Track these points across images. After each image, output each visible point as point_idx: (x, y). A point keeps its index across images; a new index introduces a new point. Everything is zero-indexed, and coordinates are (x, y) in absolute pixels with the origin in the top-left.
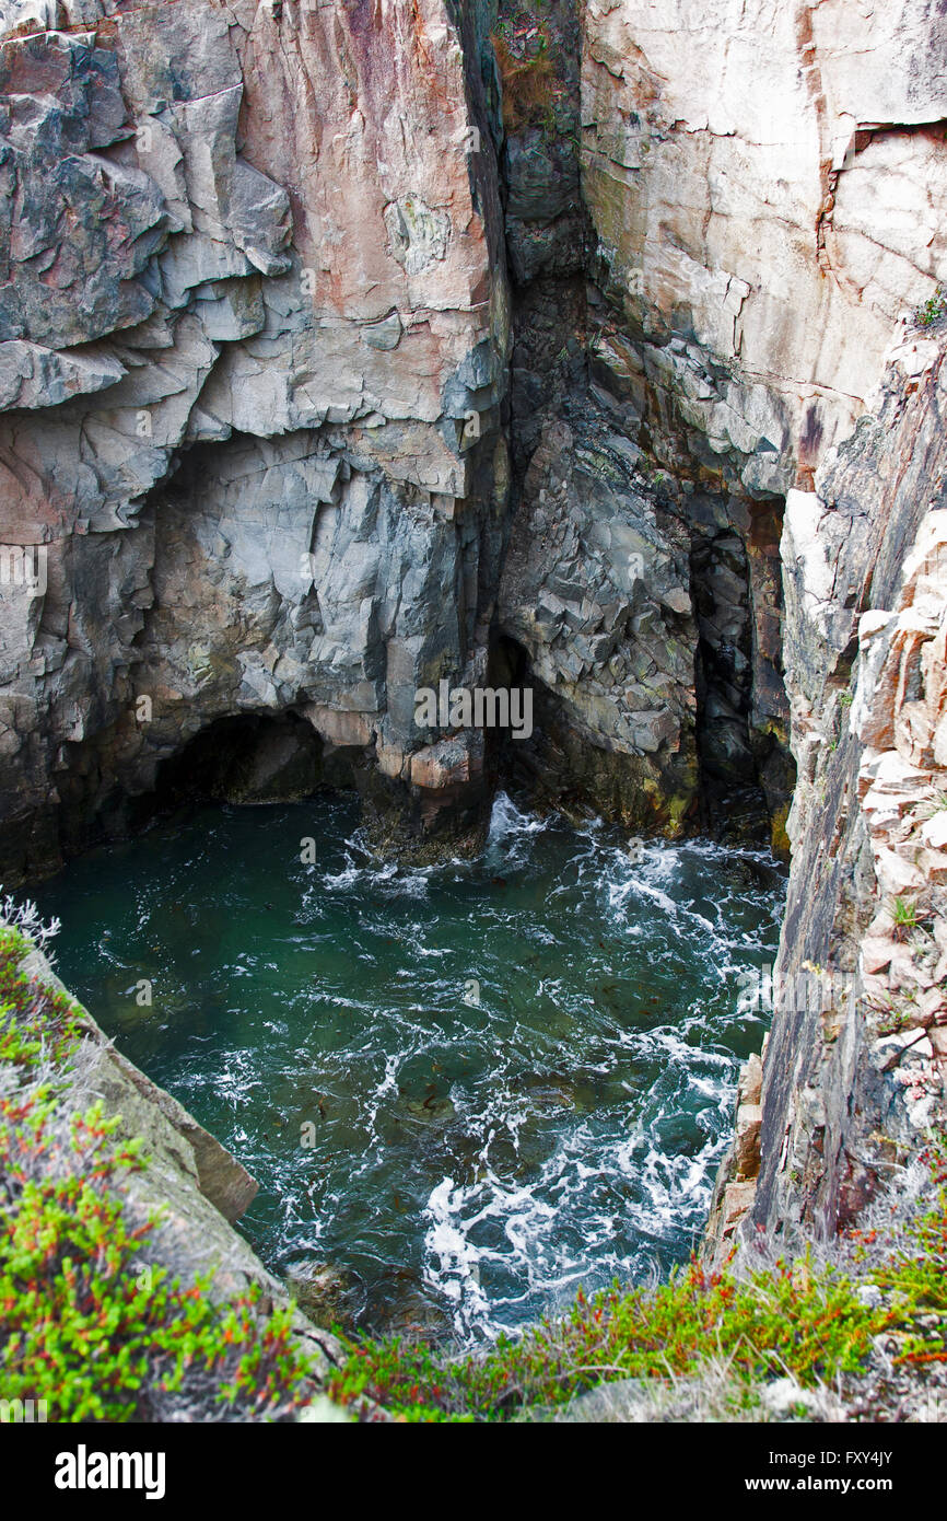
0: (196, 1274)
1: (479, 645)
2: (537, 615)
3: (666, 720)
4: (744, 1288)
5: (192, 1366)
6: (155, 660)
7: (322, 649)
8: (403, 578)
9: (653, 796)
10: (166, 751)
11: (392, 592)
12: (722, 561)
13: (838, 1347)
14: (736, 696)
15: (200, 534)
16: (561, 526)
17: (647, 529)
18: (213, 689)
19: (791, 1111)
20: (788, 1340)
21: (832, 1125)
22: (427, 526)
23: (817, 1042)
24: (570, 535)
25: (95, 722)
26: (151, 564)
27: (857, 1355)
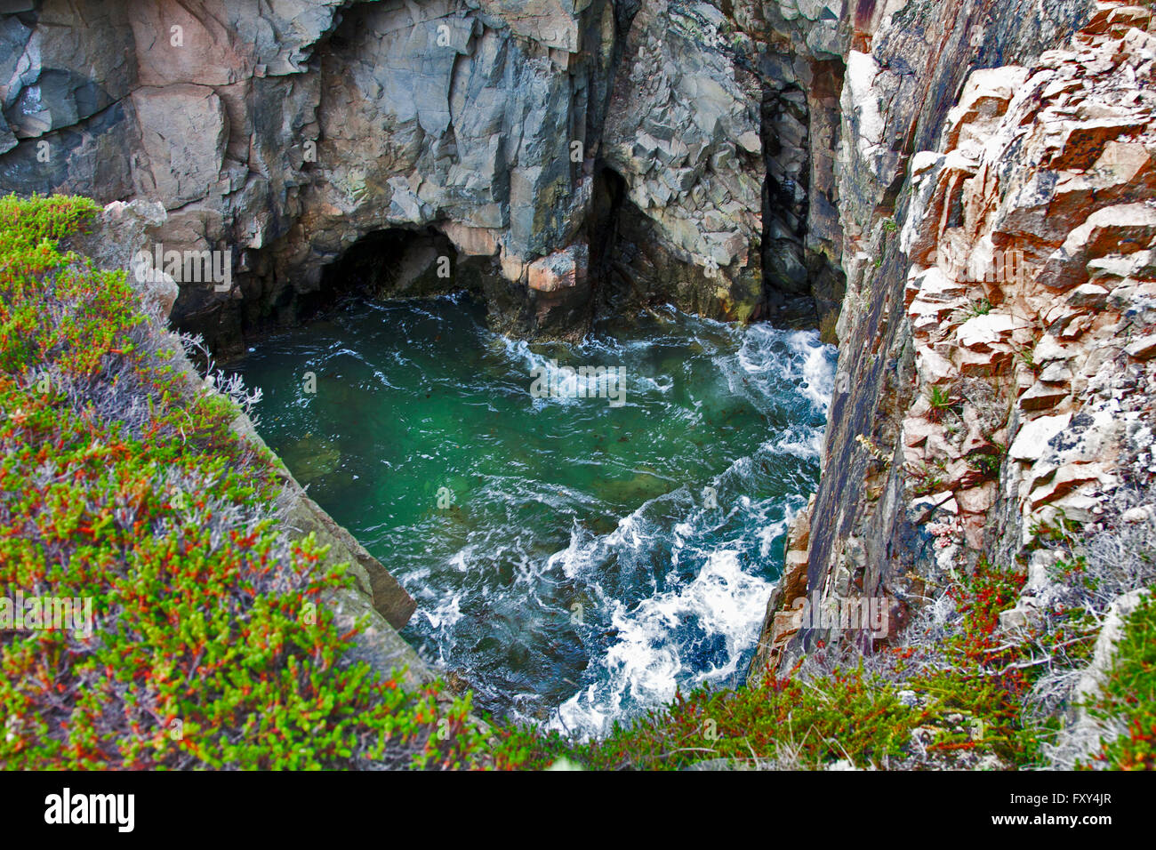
0: (393, 669)
1: (586, 175)
2: (634, 151)
3: (738, 240)
4: (809, 690)
5: (390, 741)
6: (320, 183)
7: (458, 176)
8: (524, 118)
9: (724, 301)
10: (329, 257)
11: (516, 130)
12: (787, 110)
13: (884, 736)
14: (795, 222)
15: (358, 78)
16: (656, 77)
17: (727, 82)
18: (368, 207)
19: (833, 556)
20: (844, 731)
21: (872, 566)
22: (546, 75)
23: (861, 501)
24: (663, 85)
25: (272, 232)
26: (317, 103)
27: (898, 743)
